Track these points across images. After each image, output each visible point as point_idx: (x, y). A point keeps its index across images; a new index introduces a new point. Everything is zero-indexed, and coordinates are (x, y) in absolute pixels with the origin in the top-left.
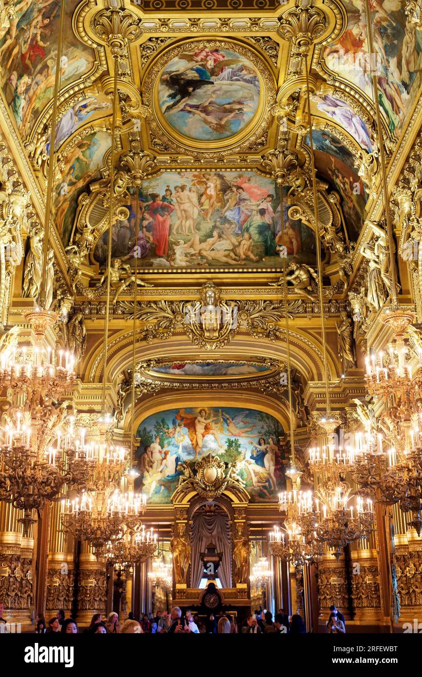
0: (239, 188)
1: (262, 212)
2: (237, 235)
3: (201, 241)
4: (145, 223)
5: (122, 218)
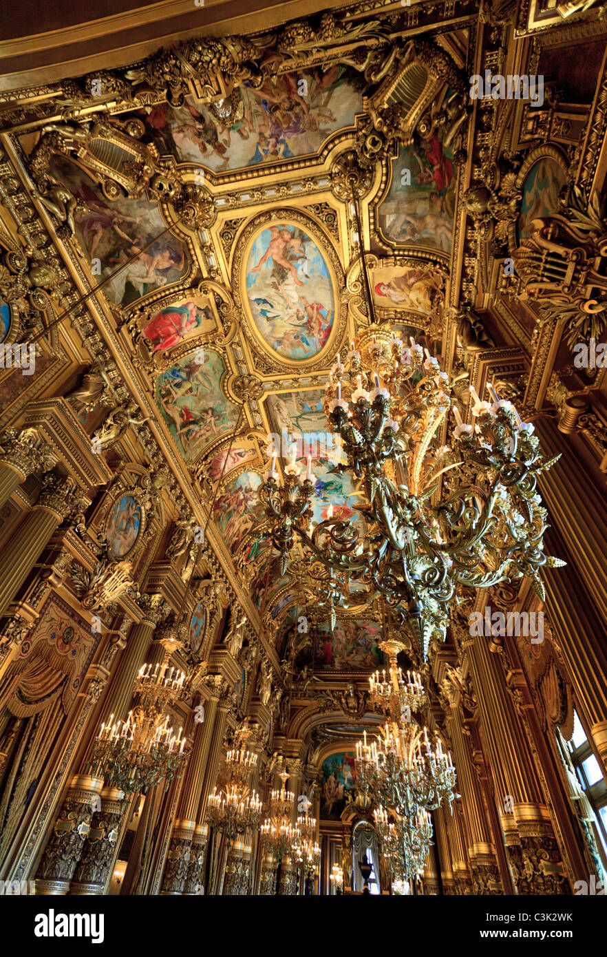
0: (364, 628)
2: (365, 653)
3: (348, 656)
4: (320, 646)
5: (309, 643)
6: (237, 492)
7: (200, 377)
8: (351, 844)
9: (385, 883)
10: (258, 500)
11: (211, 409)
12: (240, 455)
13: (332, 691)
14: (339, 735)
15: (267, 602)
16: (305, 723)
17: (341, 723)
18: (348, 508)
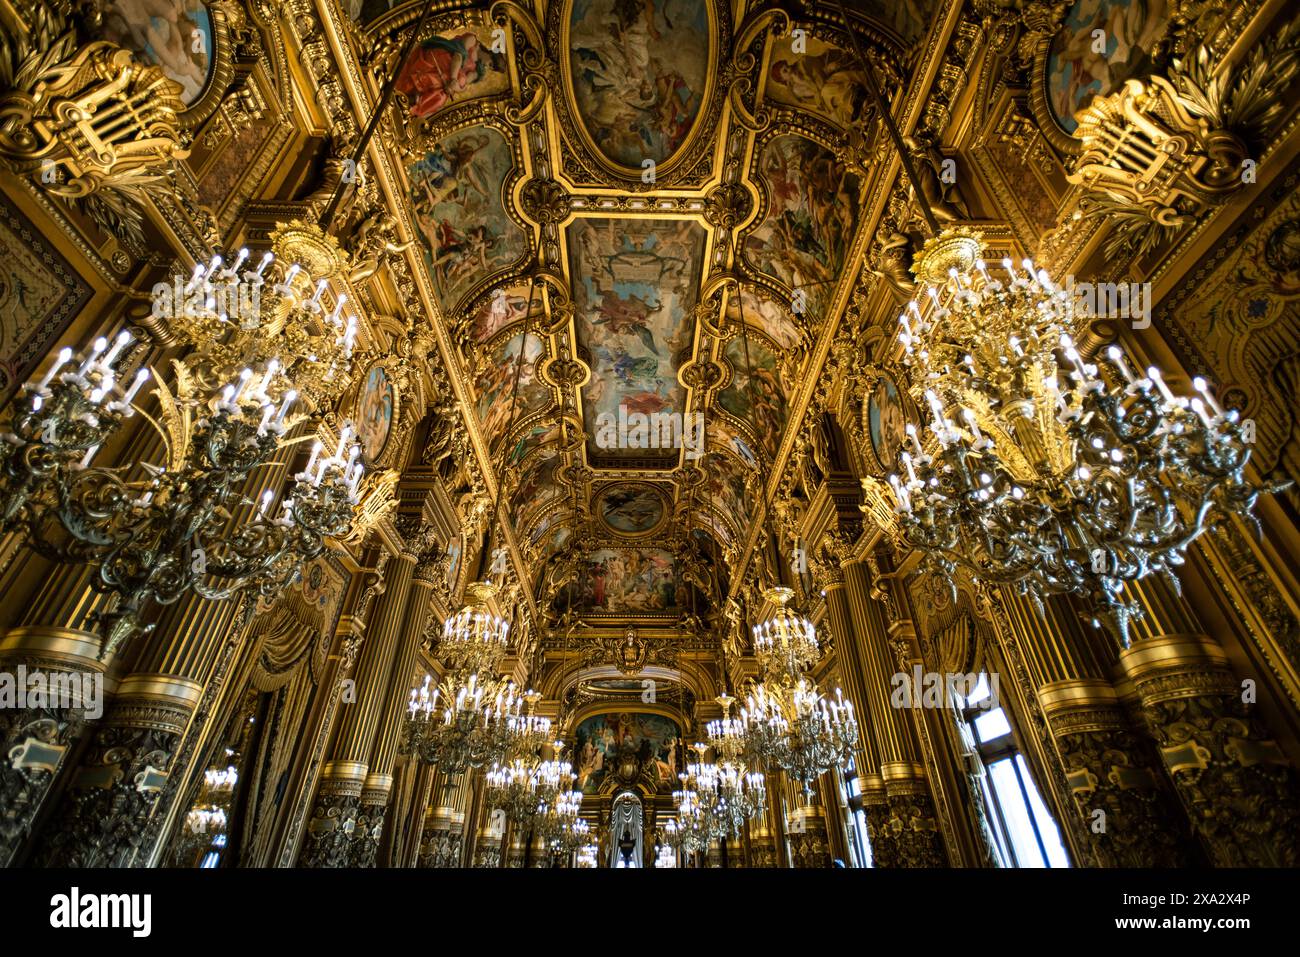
0: (651, 559)
2: (649, 591)
3: (625, 595)
4: (589, 582)
5: (574, 578)
6: (504, 363)
7: (471, 173)
10: (533, 377)
11: (483, 228)
12: (516, 306)
13: (604, 640)
14: (603, 693)
15: (526, 523)
16: (565, 681)
17: (610, 679)
18: (660, 397)
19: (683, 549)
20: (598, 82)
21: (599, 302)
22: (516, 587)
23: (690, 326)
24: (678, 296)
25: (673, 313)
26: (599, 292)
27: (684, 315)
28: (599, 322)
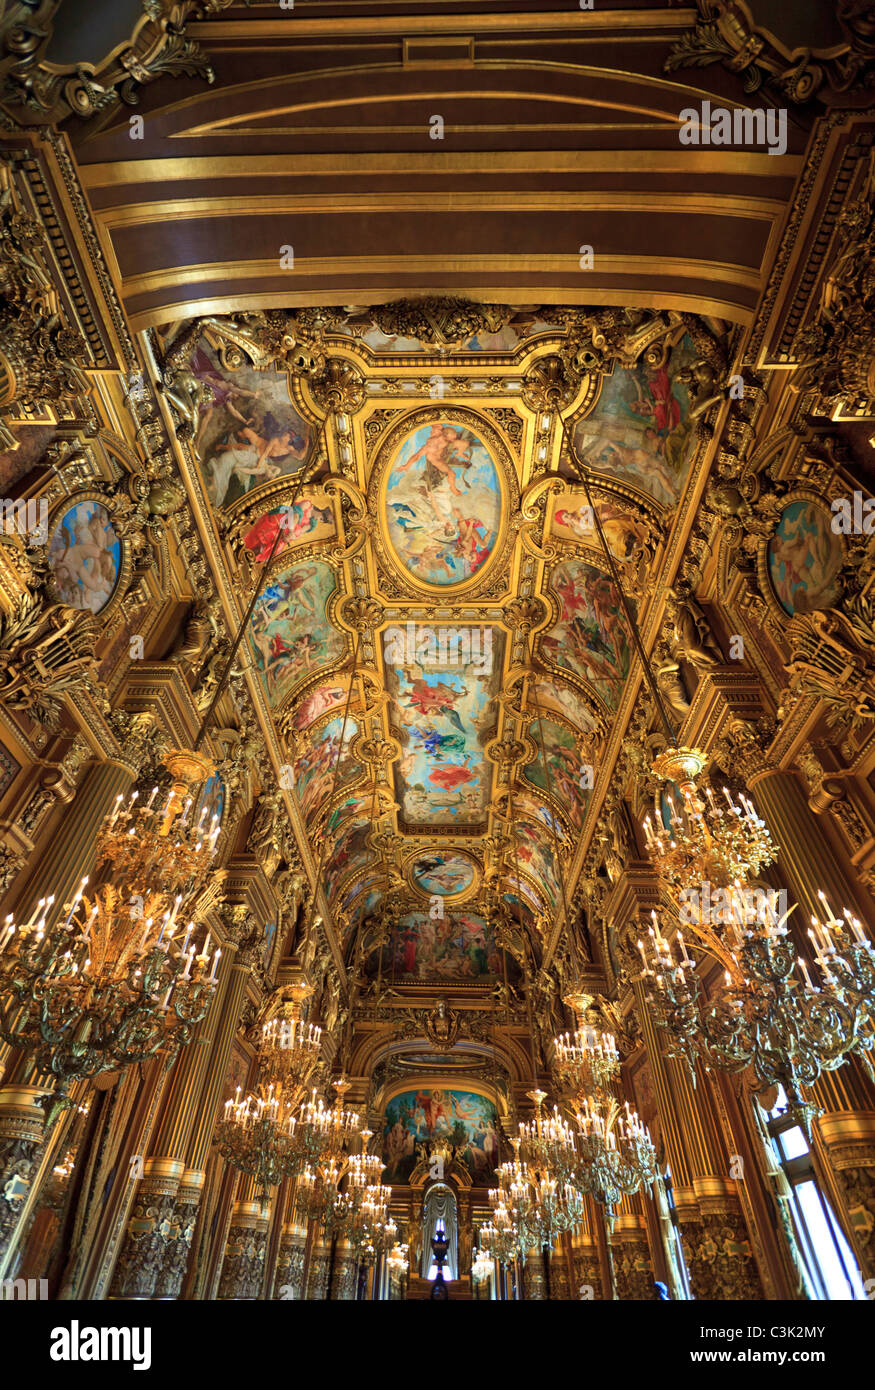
0: (462, 924)
1: (478, 940)
2: (462, 957)
3: (437, 961)
4: (400, 946)
5: (385, 942)
6: (323, 743)
7: (302, 596)
8: (422, 1215)
9: (465, 1265)
10: (348, 754)
11: (309, 636)
12: (336, 696)
13: (415, 1010)
14: (414, 1068)
15: (338, 889)
16: (375, 1054)
17: (421, 1053)
18: (469, 768)
19: (495, 914)
20: (408, 525)
21: (409, 688)
22: (326, 958)
23: (494, 707)
24: (483, 683)
25: (479, 698)
26: (410, 681)
27: (489, 698)
28: (410, 706)
